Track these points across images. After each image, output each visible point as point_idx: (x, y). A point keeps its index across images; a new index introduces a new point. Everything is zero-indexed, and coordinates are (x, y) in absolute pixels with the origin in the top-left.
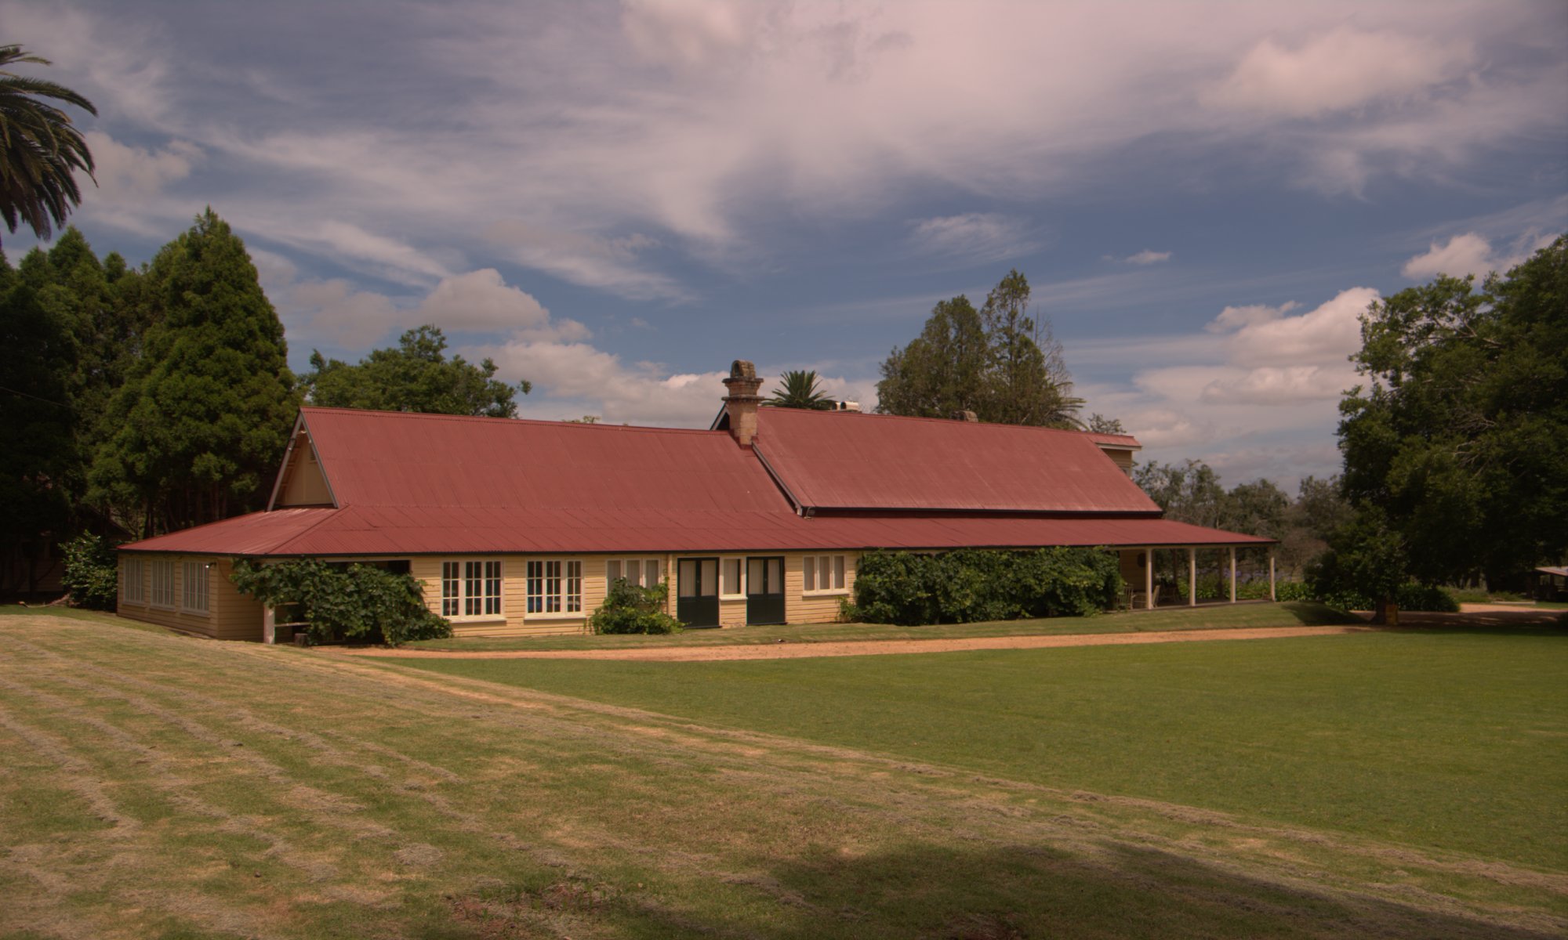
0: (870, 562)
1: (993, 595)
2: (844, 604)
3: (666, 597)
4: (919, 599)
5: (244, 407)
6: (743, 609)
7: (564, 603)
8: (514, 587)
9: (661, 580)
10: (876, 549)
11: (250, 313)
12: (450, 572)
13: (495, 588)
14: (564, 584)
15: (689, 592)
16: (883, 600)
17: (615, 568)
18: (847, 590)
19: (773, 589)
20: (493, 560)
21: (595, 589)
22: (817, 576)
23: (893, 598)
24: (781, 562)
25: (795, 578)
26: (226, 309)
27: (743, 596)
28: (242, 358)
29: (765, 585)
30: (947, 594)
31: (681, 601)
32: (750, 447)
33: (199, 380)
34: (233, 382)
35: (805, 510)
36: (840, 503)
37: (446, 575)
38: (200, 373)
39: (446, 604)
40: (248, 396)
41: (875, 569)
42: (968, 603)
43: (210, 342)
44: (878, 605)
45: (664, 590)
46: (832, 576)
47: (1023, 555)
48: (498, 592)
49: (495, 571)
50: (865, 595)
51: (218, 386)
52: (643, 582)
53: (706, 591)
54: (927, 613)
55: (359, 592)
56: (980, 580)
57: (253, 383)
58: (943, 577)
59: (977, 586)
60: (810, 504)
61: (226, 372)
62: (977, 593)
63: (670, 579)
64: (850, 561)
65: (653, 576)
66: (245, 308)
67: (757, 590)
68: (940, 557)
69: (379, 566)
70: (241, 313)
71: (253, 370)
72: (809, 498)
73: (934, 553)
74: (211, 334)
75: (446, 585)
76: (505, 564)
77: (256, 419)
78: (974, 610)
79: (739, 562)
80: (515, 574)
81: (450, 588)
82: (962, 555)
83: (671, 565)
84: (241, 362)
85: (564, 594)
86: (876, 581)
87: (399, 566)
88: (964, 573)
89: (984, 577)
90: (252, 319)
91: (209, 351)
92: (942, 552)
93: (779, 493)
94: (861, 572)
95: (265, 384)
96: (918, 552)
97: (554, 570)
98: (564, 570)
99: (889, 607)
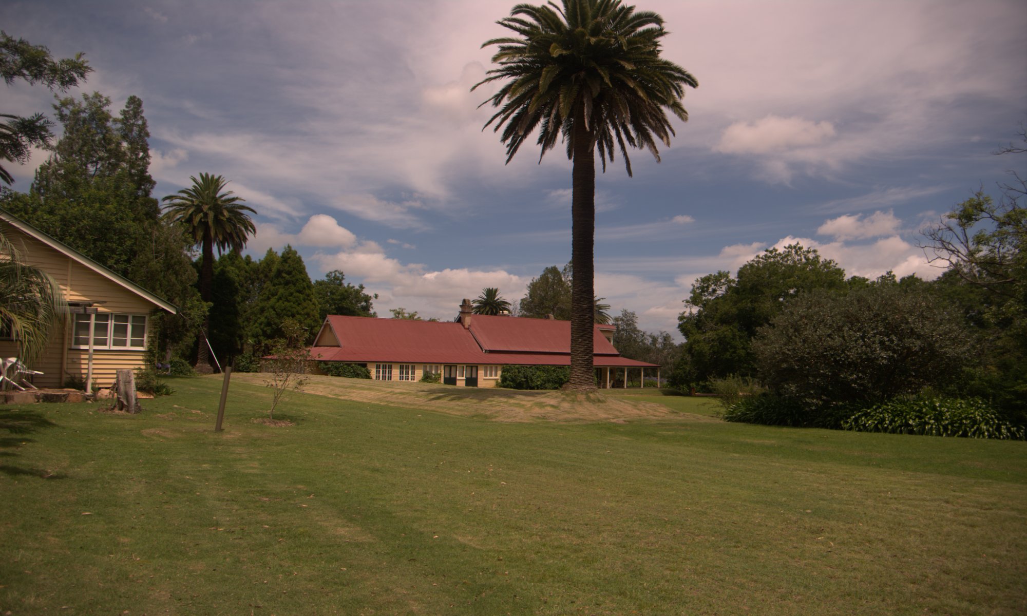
0: (506, 368)
1: (549, 381)
2: (497, 382)
3: (440, 377)
4: (522, 381)
5: (303, 313)
6: (464, 382)
7: (410, 378)
8: (396, 372)
9: (439, 372)
10: (508, 364)
11: (304, 281)
12: (378, 367)
13: (390, 373)
14: (410, 372)
15: (447, 376)
16: (509, 381)
17: (425, 367)
18: (498, 377)
19: (474, 376)
20: (390, 364)
21: (419, 373)
22: (488, 373)
23: (513, 380)
24: (477, 367)
25: (481, 373)
26: (297, 280)
27: (464, 378)
28: (301, 296)
29: (472, 375)
30: (531, 380)
31: (445, 379)
32: (468, 329)
33: (289, 304)
34: (299, 304)
35: (486, 350)
36: (498, 349)
37: (377, 368)
38: (289, 301)
39: (376, 377)
40: (303, 309)
41: (508, 371)
42: (539, 383)
43: (292, 291)
44: (508, 382)
45: (440, 375)
46: (493, 373)
47: (560, 368)
48: (391, 374)
49: (390, 368)
50: (504, 379)
51: (294, 306)
52: (433, 372)
53: (453, 376)
54: (525, 386)
55: (354, 372)
56: (544, 376)
57: (305, 304)
58: (531, 374)
59: (542, 378)
60: (487, 349)
61: (297, 301)
62: (543, 380)
63: (442, 371)
64: (499, 368)
65: (436, 371)
66: (302, 280)
67: (469, 376)
68: (530, 367)
69: (359, 365)
70: (301, 281)
71: (304, 300)
72: (487, 347)
73: (528, 366)
74: (292, 289)
75: (377, 371)
76: (394, 365)
77: (306, 317)
78: (541, 385)
79: (463, 367)
80: (396, 369)
81: (378, 372)
82: (538, 367)
83: (442, 367)
84: (301, 298)
85: (410, 375)
86: (508, 375)
87: (364, 365)
88: (538, 373)
89: (545, 375)
90: (304, 283)
91: (291, 294)
92: (531, 366)
93: (477, 345)
94: (503, 372)
95: (308, 305)
96: (522, 366)
97: (407, 368)
98: (410, 368)
99: (512, 383)
